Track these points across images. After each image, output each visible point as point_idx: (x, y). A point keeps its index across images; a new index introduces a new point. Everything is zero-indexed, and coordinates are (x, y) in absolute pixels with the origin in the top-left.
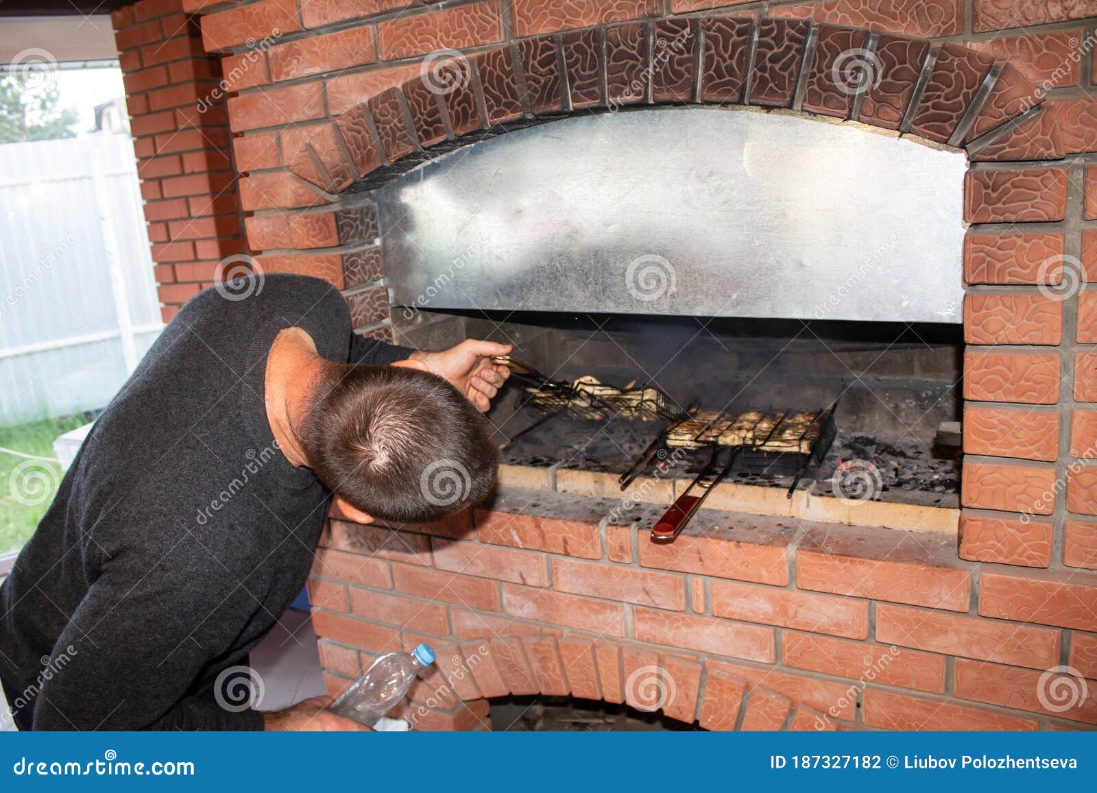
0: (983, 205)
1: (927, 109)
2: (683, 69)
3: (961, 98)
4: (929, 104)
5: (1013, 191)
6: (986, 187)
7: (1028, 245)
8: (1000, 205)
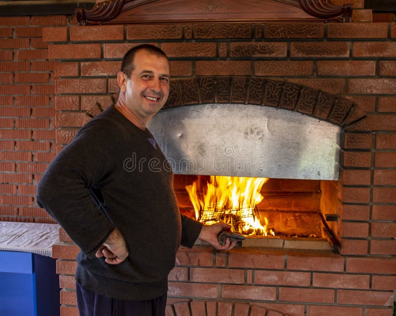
0: (350, 143)
1: (335, 114)
2: (259, 94)
3: (344, 112)
4: (336, 113)
5: (358, 140)
6: (351, 138)
7: (361, 156)
8: (354, 144)
